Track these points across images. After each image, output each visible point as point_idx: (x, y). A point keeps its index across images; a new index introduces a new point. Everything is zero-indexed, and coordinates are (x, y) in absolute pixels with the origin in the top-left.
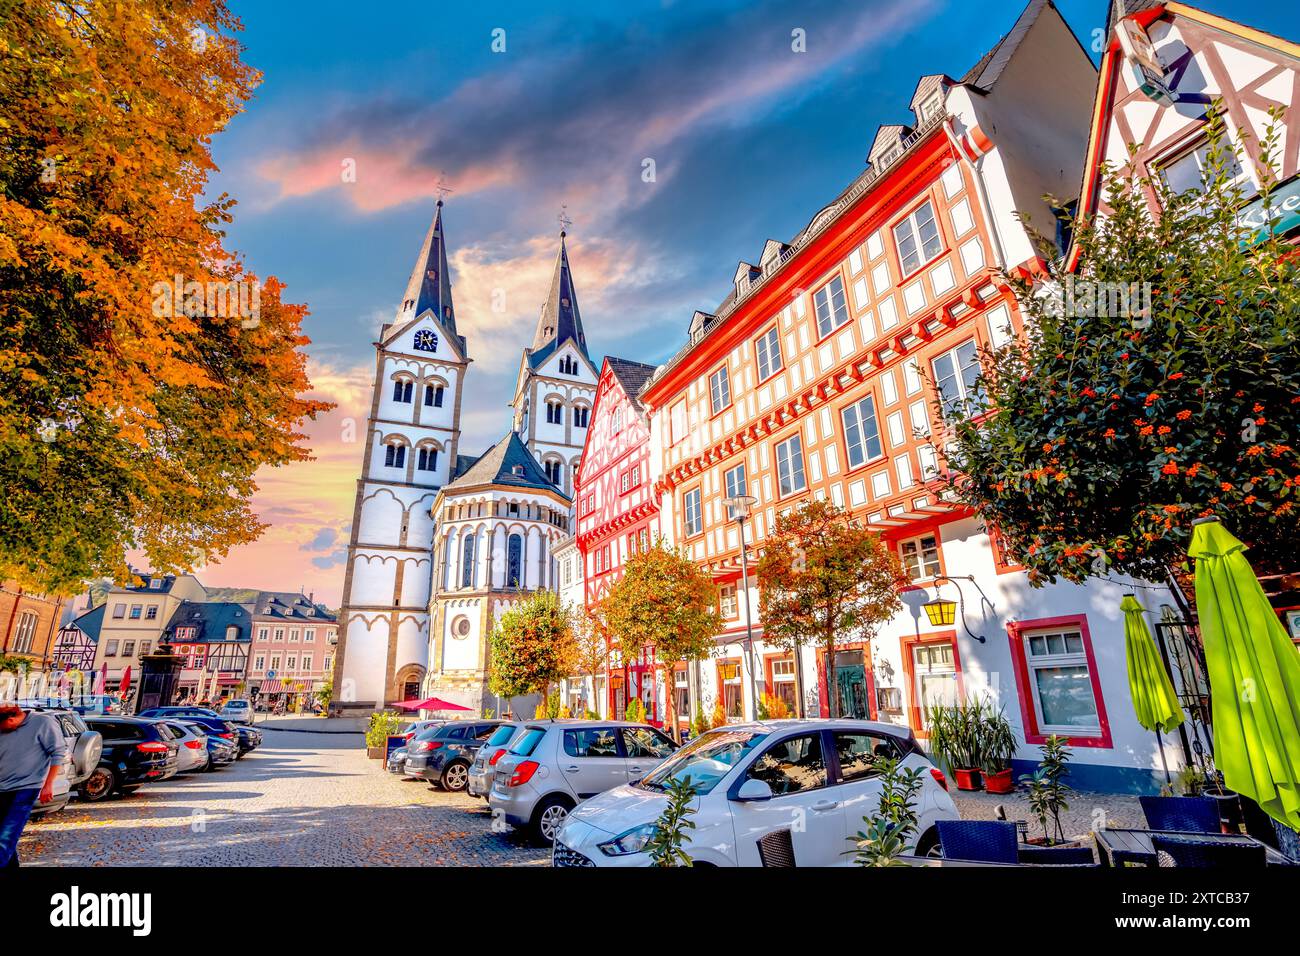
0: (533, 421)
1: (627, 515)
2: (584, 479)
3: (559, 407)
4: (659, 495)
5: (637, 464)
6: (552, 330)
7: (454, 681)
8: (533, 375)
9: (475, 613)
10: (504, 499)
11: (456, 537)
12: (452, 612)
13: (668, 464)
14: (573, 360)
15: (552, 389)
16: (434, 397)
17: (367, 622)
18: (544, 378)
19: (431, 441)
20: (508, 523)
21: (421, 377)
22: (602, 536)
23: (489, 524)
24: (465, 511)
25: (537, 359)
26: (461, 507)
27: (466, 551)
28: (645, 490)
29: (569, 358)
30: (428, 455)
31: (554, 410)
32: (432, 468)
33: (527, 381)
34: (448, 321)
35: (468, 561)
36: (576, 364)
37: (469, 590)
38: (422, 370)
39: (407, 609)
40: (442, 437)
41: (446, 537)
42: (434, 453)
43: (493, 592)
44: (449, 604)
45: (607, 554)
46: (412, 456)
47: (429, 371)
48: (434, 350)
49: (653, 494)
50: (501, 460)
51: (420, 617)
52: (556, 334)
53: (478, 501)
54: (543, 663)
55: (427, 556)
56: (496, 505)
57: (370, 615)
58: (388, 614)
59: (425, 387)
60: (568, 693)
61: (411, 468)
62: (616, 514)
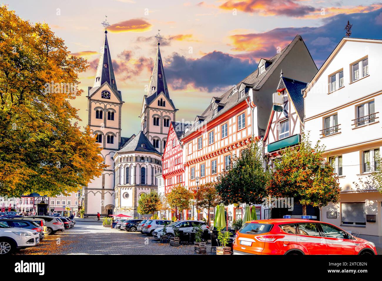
0: (148, 125)
1: (176, 171)
2: (165, 158)
3: (158, 119)
4: (185, 167)
5: (180, 157)
6: (155, 88)
7: (124, 209)
8: (148, 107)
9: (131, 192)
10: (139, 156)
11: (123, 167)
12: (123, 191)
13: (187, 160)
14: (163, 101)
15: (155, 112)
16: (111, 117)
17: (94, 193)
18: (152, 108)
19: (111, 133)
20: (141, 164)
21: (105, 109)
22: (170, 175)
23: (134, 164)
24: (126, 159)
25: (149, 100)
26: (124, 158)
27: (126, 172)
28: (181, 165)
29: (161, 99)
30: (110, 138)
31: (156, 120)
32: (112, 142)
33: (146, 109)
34: (114, 86)
35: (127, 176)
36: (164, 102)
37: (128, 185)
38: (105, 106)
39: (107, 189)
40: (115, 131)
41: (120, 168)
42: (112, 137)
43: (136, 186)
44: (122, 189)
45: (171, 180)
46: (104, 138)
47: (108, 106)
48: (109, 98)
49: (183, 167)
50: (137, 142)
51: (111, 192)
52: (156, 90)
53: (130, 156)
54: (153, 207)
55: (113, 172)
56: (136, 158)
57: (95, 191)
58: (101, 191)
59: (107, 112)
60: (160, 213)
61: (104, 143)
62: (173, 170)
